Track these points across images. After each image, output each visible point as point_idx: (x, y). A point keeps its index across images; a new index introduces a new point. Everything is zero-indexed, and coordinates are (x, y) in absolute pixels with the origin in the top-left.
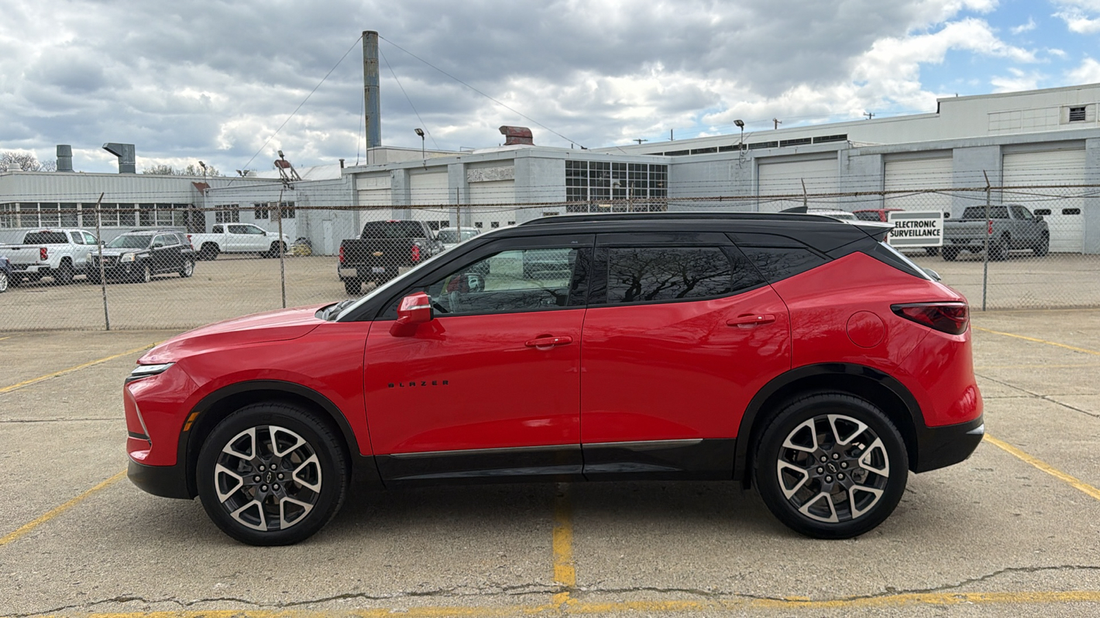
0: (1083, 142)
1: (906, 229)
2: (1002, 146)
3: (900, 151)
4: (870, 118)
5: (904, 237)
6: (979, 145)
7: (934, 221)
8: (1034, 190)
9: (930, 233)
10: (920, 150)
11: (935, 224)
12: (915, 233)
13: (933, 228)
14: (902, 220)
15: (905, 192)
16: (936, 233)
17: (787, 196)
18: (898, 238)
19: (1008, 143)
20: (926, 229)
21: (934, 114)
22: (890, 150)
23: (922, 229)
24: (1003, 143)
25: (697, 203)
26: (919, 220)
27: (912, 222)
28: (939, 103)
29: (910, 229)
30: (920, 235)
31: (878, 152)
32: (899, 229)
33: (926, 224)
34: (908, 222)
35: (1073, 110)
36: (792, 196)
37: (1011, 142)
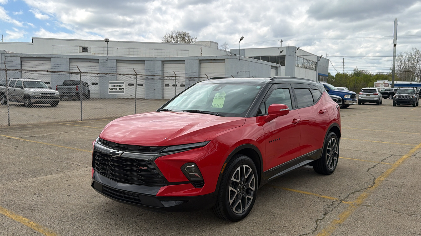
0: (98, 60)
1: (114, 88)
2: (70, 59)
3: (28, 57)
4: (3, 41)
5: (113, 91)
6: (61, 57)
7: (122, 85)
8: (148, 76)
9: (121, 89)
10: (37, 57)
11: (122, 86)
12: (117, 89)
13: (122, 88)
14: (113, 84)
15: (114, 74)
16: (123, 89)
17: (74, 72)
18: (112, 91)
19: (72, 58)
20: (120, 88)
21: (31, 43)
22: (24, 56)
23: (119, 88)
24: (70, 58)
25: (37, 72)
26: (118, 85)
27: (116, 85)
28: (33, 39)
29: (115, 88)
30: (118, 90)
31: (18, 56)
32: (112, 88)
33: (120, 86)
34: (115, 85)
35: (83, 48)
36: (76, 72)
37: (73, 58)
